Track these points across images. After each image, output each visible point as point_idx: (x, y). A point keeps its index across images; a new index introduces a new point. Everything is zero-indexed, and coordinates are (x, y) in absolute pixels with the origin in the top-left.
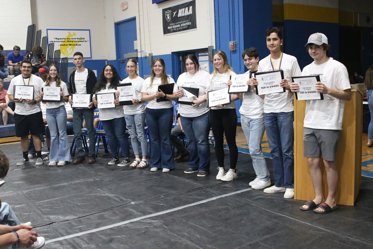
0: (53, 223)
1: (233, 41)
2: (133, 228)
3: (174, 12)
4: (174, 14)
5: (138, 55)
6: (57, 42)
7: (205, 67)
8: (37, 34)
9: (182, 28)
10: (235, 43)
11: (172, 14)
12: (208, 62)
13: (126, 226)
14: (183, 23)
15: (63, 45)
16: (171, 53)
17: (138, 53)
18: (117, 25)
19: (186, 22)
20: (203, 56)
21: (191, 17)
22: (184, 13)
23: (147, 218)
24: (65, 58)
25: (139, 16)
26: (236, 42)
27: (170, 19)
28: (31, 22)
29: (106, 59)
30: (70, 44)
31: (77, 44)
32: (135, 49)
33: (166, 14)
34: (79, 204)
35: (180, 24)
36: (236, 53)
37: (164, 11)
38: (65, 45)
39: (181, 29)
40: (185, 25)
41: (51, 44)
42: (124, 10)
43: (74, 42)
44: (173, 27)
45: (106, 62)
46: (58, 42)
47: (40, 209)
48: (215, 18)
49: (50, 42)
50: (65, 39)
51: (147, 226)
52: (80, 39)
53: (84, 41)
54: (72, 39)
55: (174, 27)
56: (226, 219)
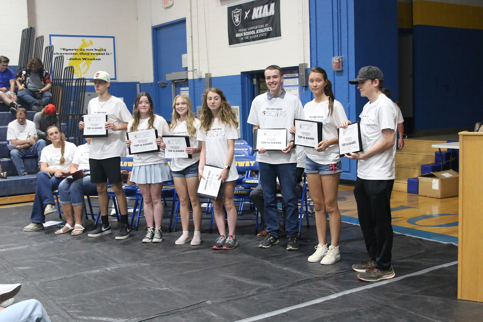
1: (338, 56)
3: (246, 12)
4: (245, 15)
5: (188, 76)
6: (65, 54)
8: (36, 42)
9: (257, 36)
10: (341, 60)
11: (243, 15)
12: (298, 87)
14: (259, 29)
15: (74, 59)
16: (240, 74)
17: (188, 72)
18: (156, 30)
19: (265, 27)
20: (290, 79)
21: (273, 20)
22: (262, 13)
24: (81, 79)
25: (191, 17)
26: (342, 58)
27: (239, 22)
28: (27, 24)
29: (137, 81)
30: (84, 58)
31: (94, 58)
32: (184, 66)
33: (233, 14)
35: (255, 30)
36: (342, 75)
37: (230, 10)
38: (76, 59)
39: (257, 38)
40: (263, 32)
41: (60, 57)
42: (167, 8)
43: (90, 54)
44: (243, 34)
45: (138, 85)
46: (67, 54)
47: (65, 310)
48: (311, 21)
49: (54, 54)
50: (77, 50)
52: (99, 50)
53: (105, 54)
54: (87, 50)
55: (245, 34)
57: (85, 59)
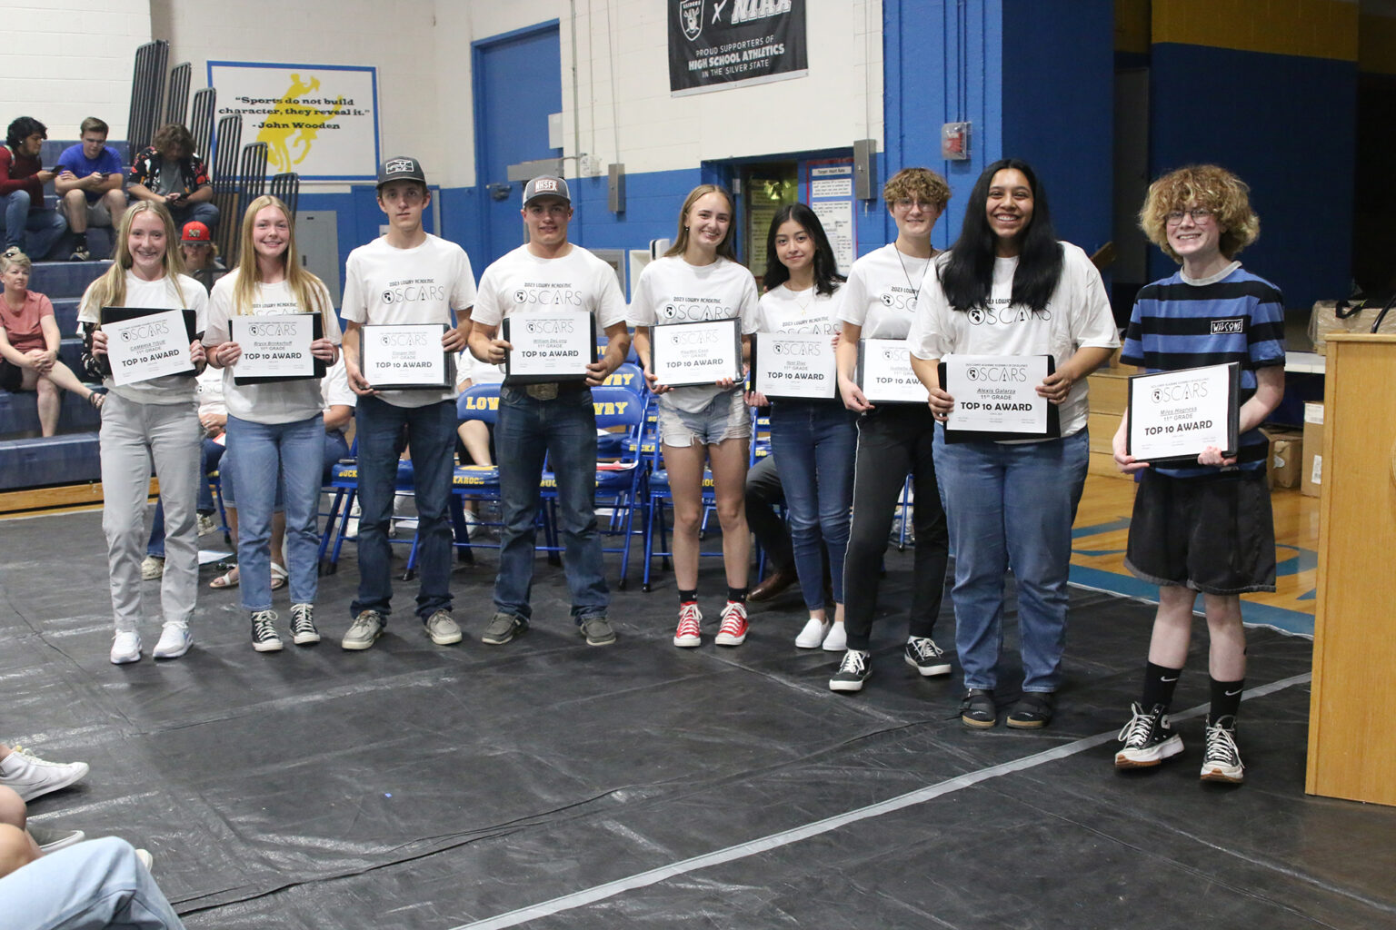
0: (292, 889)
1: (958, 120)
2: (644, 918)
3: (716, 5)
4: (715, 12)
5: (563, 171)
6: (247, 113)
7: (837, 222)
8: (172, 80)
9: (745, 68)
10: (964, 131)
11: (709, 11)
12: (850, 203)
13: (612, 910)
14: (751, 48)
15: (271, 126)
16: (699, 166)
17: (565, 161)
18: (483, 51)
19: (765, 45)
20: (830, 181)
21: (787, 24)
23: (696, 870)
24: (286, 177)
25: (574, 17)
26: (968, 126)
27: (698, 31)
28: (150, 34)
29: (435, 184)
30: (296, 122)
31: (324, 124)
32: (553, 145)
33: (683, 10)
34: (388, 795)
35: (740, 53)
36: (967, 172)
38: (276, 125)
39: (744, 72)
40: (760, 56)
41: (231, 119)
43: (313, 113)
44: (708, 63)
46: (253, 112)
47: (222, 815)
48: (887, 30)
49: (220, 112)
50: (280, 101)
51: (708, 915)
52: (336, 103)
53: (352, 113)
54: (304, 101)
55: (713, 62)
56: (1044, 884)
57: (299, 124)
